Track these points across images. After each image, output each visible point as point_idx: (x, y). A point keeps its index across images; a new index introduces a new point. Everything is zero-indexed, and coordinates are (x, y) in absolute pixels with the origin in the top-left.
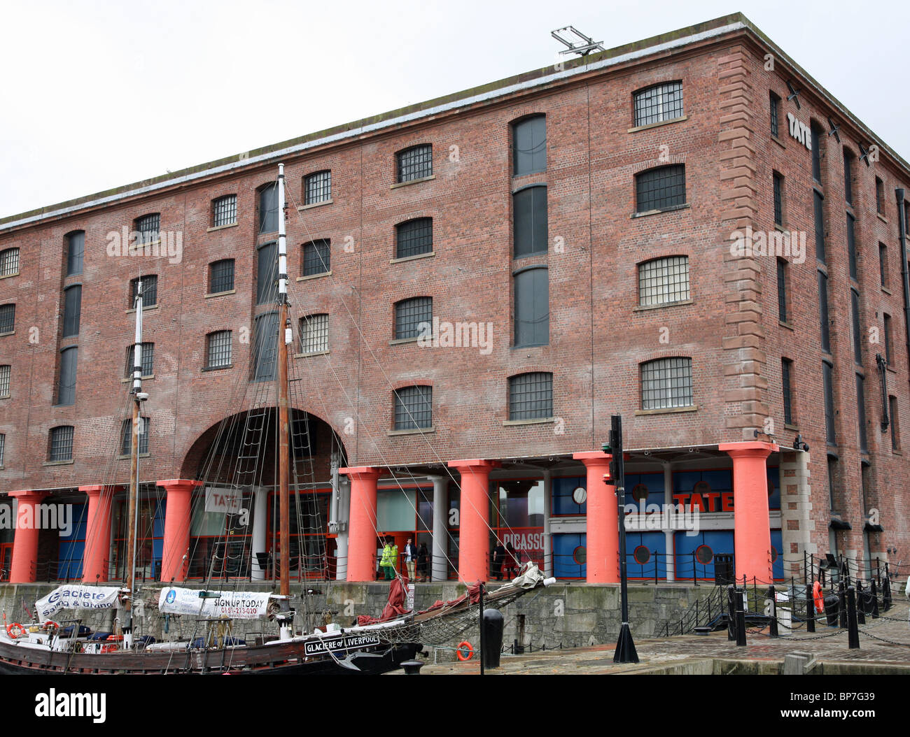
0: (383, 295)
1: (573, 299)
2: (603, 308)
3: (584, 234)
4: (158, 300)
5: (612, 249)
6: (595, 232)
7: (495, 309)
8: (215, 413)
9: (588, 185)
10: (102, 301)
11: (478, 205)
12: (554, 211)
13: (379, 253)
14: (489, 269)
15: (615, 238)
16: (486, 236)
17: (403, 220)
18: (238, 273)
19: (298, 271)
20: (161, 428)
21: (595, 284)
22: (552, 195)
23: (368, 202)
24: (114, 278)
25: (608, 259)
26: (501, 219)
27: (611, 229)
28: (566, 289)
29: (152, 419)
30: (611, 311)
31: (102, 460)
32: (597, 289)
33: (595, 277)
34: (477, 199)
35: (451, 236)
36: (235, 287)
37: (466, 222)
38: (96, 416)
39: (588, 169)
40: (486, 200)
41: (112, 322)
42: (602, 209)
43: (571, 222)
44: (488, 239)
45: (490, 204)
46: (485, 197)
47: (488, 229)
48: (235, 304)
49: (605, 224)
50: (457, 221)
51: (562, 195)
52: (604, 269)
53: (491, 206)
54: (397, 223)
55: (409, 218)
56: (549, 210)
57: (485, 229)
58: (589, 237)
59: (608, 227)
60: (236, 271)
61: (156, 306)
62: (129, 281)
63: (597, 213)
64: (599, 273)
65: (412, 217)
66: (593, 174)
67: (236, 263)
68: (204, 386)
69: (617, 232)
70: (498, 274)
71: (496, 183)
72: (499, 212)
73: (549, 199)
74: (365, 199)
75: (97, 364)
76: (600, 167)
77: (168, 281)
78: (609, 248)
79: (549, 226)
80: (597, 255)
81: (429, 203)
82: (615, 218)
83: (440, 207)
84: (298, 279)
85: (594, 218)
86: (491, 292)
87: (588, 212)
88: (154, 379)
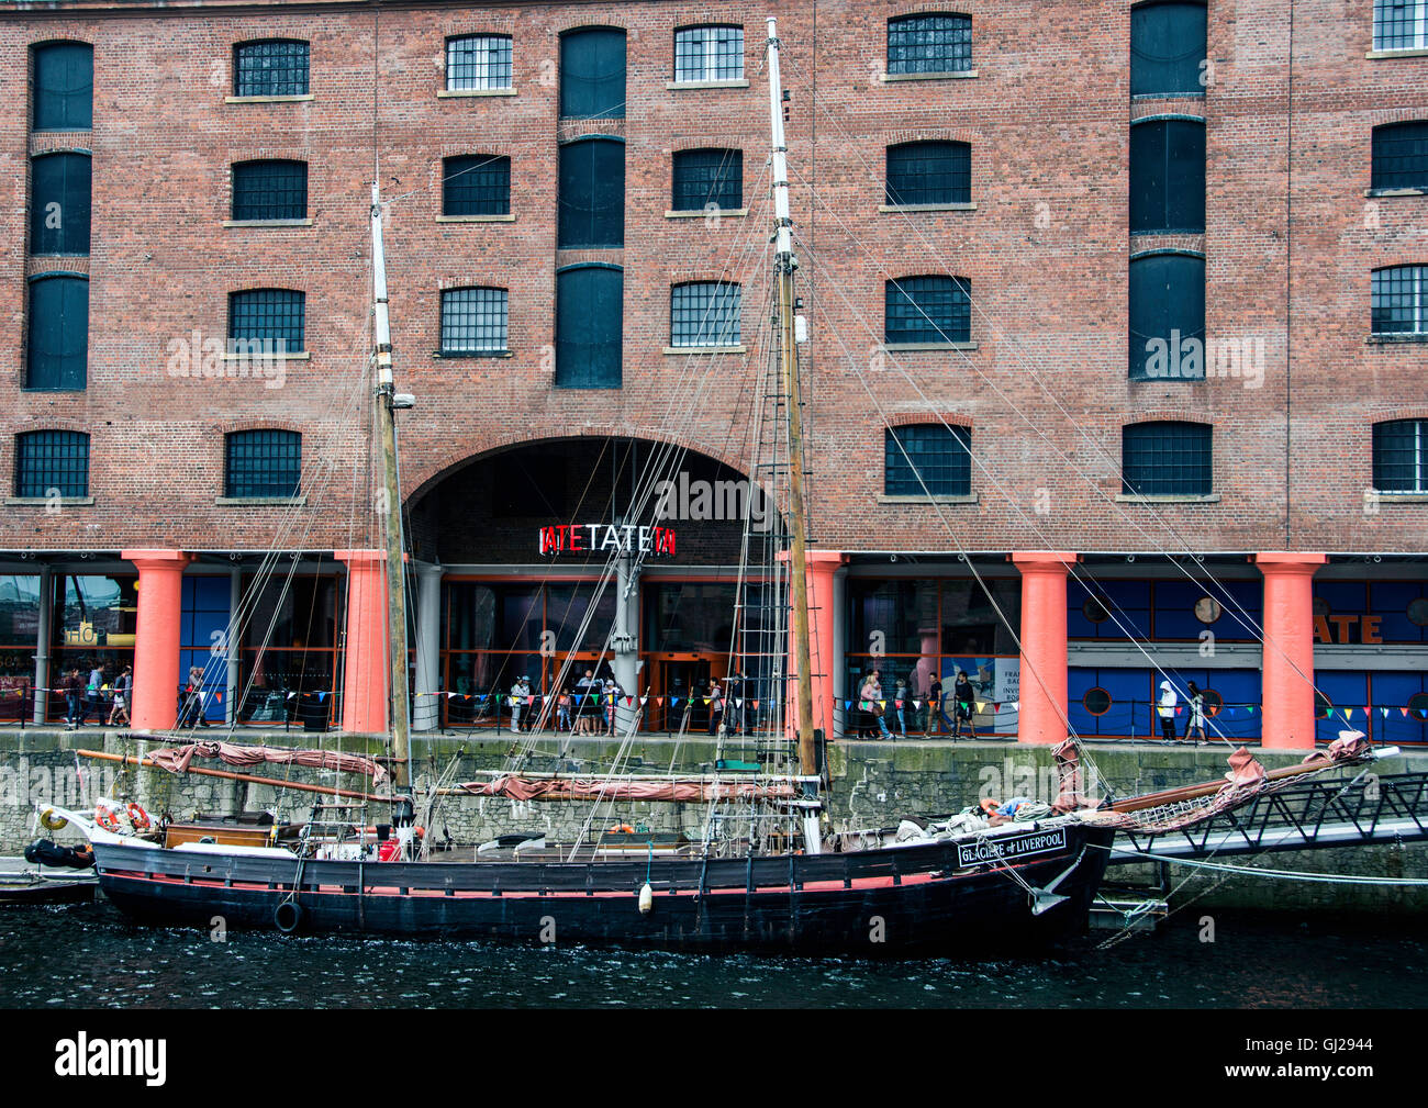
0: (860, 264)
1: (1252, 313)
2: (1309, 332)
3: (1277, 211)
4: (311, 210)
5: (1328, 241)
6: (1296, 210)
7: (1099, 312)
8: (471, 436)
9: (1286, 132)
10: (152, 194)
11: (1065, 135)
12: (1220, 166)
13: (855, 188)
14: (1089, 246)
15: (1334, 224)
16: (1082, 190)
17: (906, 139)
18: (518, 185)
19: (668, 199)
20: (330, 455)
21: (1295, 293)
22: (1214, 139)
23: (829, 95)
24: (185, 153)
25: (1319, 255)
26: (1114, 166)
27: (1327, 209)
28: (1240, 294)
29: (305, 437)
30: (1323, 339)
31: (176, 503)
32: (1297, 301)
33: (1295, 281)
34: (1065, 125)
35: (1008, 180)
36: (513, 209)
37: (1041, 161)
38: (153, 418)
39: (1289, 107)
40: (1083, 129)
41: (185, 240)
42: (1311, 175)
43: (1251, 188)
44: (1085, 196)
45: (1092, 137)
46: (1081, 125)
47: (1087, 178)
48: (514, 242)
49: (1316, 200)
50: (1024, 156)
51: (1234, 142)
52: (1313, 272)
53: (1092, 142)
54: (893, 142)
55: (919, 138)
56: (1209, 163)
57: (1081, 178)
58: (1286, 217)
59: (1321, 205)
60: (513, 180)
61: (309, 222)
62: (227, 164)
63: (1301, 181)
64: (1302, 276)
65: (927, 137)
66: (1298, 116)
67: (513, 167)
68: (442, 384)
69: (1337, 216)
70: (1106, 255)
71: (1104, 103)
72: (1109, 153)
73: (1209, 145)
74: (824, 91)
75: (146, 318)
76: (1308, 105)
77: (335, 177)
78: (1322, 239)
79: (1208, 189)
80: (1299, 248)
81: (964, 118)
82: (1336, 193)
83: (987, 128)
84: (669, 213)
85: (1295, 188)
86: (1093, 284)
87: (1285, 176)
88: (309, 360)
